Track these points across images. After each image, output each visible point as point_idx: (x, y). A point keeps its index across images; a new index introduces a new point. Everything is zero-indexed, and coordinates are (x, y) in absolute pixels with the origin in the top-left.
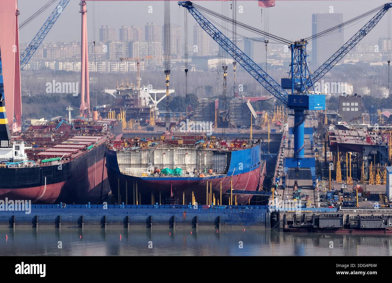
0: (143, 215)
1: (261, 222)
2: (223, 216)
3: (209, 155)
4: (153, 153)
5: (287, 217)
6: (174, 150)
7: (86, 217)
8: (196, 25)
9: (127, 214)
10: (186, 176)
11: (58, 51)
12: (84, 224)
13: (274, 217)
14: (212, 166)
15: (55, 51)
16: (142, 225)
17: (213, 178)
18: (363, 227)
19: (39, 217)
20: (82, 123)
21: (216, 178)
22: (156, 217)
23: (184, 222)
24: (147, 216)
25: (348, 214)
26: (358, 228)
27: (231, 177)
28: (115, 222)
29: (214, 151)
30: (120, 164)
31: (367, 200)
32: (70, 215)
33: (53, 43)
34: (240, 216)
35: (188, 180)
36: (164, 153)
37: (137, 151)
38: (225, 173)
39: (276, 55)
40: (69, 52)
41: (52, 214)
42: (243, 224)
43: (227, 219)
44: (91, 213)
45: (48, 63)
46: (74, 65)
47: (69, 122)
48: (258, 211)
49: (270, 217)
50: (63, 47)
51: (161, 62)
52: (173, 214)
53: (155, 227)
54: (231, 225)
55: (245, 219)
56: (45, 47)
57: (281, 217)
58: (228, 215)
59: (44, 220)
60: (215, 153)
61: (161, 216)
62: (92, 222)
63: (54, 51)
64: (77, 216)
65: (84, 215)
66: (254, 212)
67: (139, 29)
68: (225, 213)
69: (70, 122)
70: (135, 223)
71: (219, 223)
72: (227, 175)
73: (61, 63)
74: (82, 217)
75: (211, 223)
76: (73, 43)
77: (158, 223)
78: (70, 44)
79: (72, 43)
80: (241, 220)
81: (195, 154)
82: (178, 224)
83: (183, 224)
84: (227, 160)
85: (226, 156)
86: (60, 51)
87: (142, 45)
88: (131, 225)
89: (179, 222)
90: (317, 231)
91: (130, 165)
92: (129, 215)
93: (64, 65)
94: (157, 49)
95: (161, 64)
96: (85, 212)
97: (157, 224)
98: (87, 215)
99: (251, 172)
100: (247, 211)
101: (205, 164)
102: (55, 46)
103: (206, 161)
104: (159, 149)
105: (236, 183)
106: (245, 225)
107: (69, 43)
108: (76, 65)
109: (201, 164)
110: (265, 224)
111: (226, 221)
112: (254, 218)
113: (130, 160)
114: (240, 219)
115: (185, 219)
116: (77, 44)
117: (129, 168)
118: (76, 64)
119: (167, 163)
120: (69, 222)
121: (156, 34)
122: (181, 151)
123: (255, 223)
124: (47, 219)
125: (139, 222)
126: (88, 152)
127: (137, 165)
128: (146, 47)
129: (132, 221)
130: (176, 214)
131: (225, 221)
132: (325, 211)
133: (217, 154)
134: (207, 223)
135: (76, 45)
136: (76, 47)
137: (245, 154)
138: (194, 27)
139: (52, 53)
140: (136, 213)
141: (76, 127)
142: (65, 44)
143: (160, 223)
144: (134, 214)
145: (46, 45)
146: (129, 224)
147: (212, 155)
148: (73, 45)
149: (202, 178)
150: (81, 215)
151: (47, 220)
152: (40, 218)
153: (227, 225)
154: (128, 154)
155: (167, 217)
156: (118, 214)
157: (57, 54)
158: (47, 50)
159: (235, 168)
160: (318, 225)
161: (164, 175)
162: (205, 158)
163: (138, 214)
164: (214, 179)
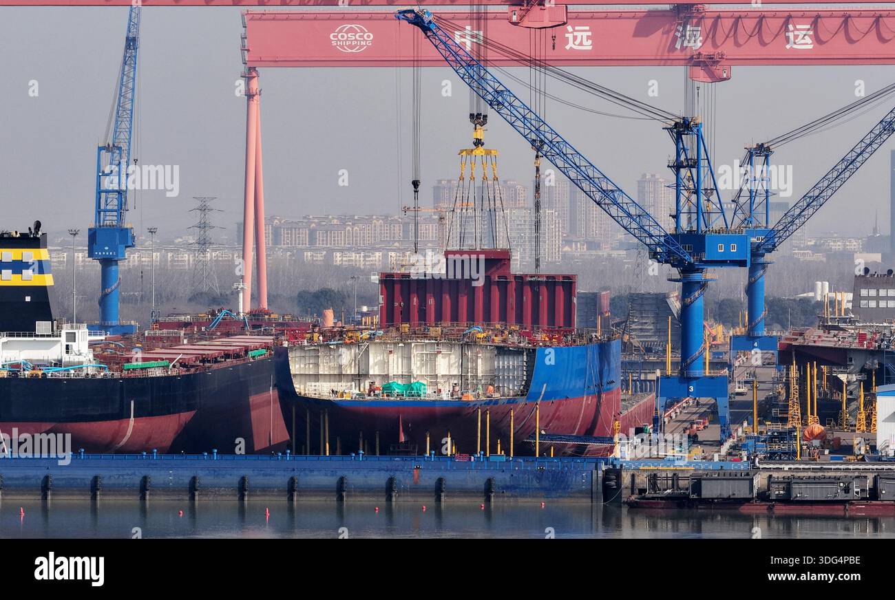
0: (326, 475)
1: (581, 492)
2: (500, 478)
3: (488, 355)
4: (367, 352)
5: (637, 480)
6: (413, 345)
7: (205, 479)
8: (643, 178)
9: (293, 473)
10: (434, 397)
11: (341, 233)
12: (199, 495)
13: (611, 480)
14: (493, 378)
15: (334, 233)
16: (325, 496)
17: (494, 404)
18: (798, 499)
19: (103, 478)
20: (267, 317)
21: (501, 403)
22: (355, 478)
23: (416, 490)
24: (335, 477)
25: (771, 473)
26: (786, 500)
27: (537, 404)
28: (265, 490)
29: (498, 348)
30: (295, 375)
31: (830, 453)
32: (170, 475)
33: (330, 217)
34: (537, 477)
35: (438, 407)
36: (391, 352)
37: (332, 347)
38: (522, 395)
39: (820, 246)
40: (364, 237)
41: (130, 472)
42: (543, 494)
43: (508, 484)
44: (215, 471)
45: (309, 254)
46: (367, 259)
47: (238, 314)
48: (574, 467)
49: (600, 480)
50: (350, 223)
51: (559, 254)
52: (392, 474)
53: (351, 499)
54: (516, 497)
55: (546, 484)
56: (313, 225)
57: (626, 479)
58: (509, 475)
59: (114, 484)
60: (502, 351)
61: (366, 477)
62: (216, 489)
63: (331, 233)
64: (185, 477)
65: (200, 474)
66: (566, 469)
67: (519, 187)
68: (503, 471)
69: (242, 314)
70: (311, 491)
71: (492, 492)
72: (527, 399)
73: (338, 254)
74: (194, 479)
75: (474, 492)
76: (374, 217)
77: (359, 492)
78: (366, 219)
79: (372, 216)
80: (539, 487)
81: (458, 353)
82: (402, 494)
83: (414, 494)
84: (527, 367)
85: (525, 357)
86: (345, 233)
87: (518, 217)
88: (299, 495)
89: (405, 490)
90: (697, 506)
91: (317, 377)
92: (295, 474)
93: (344, 259)
94: (548, 225)
95: (559, 257)
96: (202, 469)
97: (357, 494)
98: (207, 475)
99: (587, 399)
100: (552, 467)
101: (480, 374)
102: (335, 222)
103: (481, 368)
104: (380, 343)
105: (549, 419)
106: (547, 498)
107: (367, 217)
108: (371, 259)
109: (469, 374)
110: (590, 495)
111: (507, 488)
112: (567, 482)
113: (317, 365)
114: (535, 484)
115: (416, 483)
116: (383, 220)
117: (313, 384)
118: (370, 257)
119: (398, 372)
120: (166, 489)
121: (557, 199)
122: (429, 347)
123: (569, 492)
124: (121, 482)
125: (319, 490)
126: (250, 363)
127: (332, 378)
128: (525, 221)
129: (303, 487)
130: (398, 473)
131: (503, 489)
132: (722, 467)
133: (504, 354)
134: (465, 492)
135: (381, 221)
136: (381, 226)
137: (571, 358)
138: (639, 182)
139: (327, 237)
140: (312, 471)
141: (253, 325)
142: (356, 218)
143: (363, 492)
144: (307, 472)
145: (316, 221)
146: (295, 493)
147: (493, 355)
148: (375, 221)
149: (468, 403)
150: (192, 475)
151: (119, 484)
152: (105, 482)
153: (507, 497)
154: (312, 354)
155: (379, 479)
156: (273, 473)
157: (338, 240)
158: (316, 230)
159: (545, 385)
160: (699, 494)
161: (385, 394)
162: (480, 361)
163: (315, 473)
164: (496, 406)
